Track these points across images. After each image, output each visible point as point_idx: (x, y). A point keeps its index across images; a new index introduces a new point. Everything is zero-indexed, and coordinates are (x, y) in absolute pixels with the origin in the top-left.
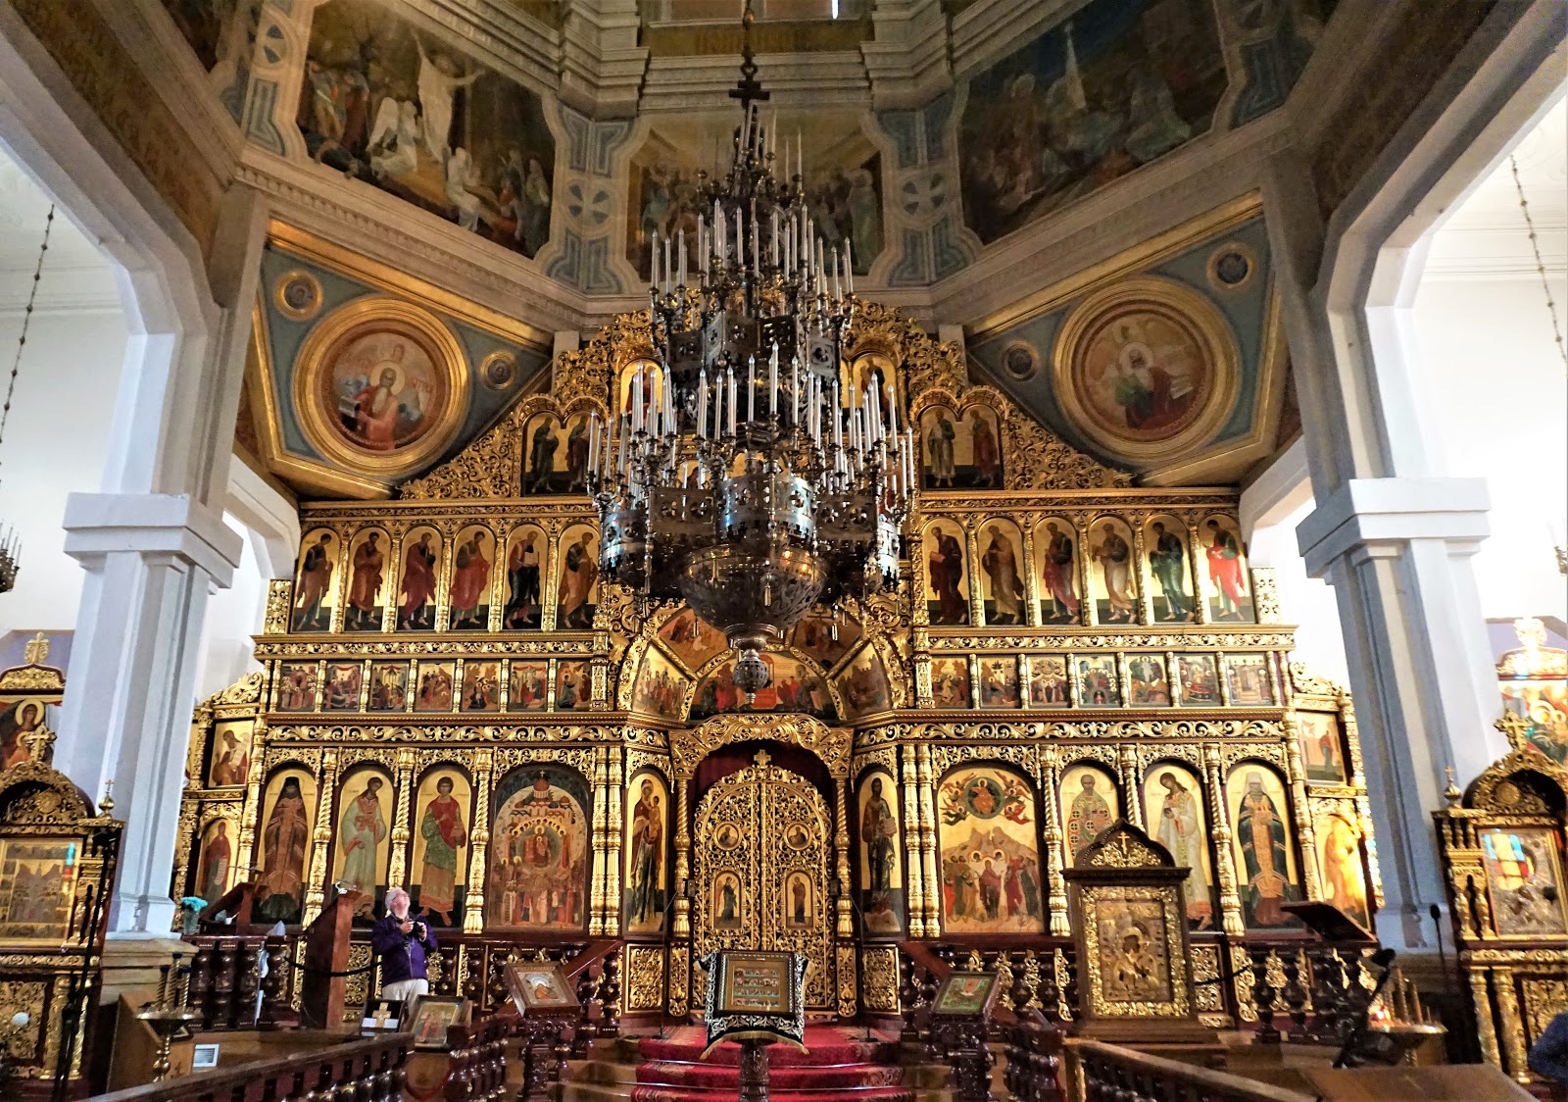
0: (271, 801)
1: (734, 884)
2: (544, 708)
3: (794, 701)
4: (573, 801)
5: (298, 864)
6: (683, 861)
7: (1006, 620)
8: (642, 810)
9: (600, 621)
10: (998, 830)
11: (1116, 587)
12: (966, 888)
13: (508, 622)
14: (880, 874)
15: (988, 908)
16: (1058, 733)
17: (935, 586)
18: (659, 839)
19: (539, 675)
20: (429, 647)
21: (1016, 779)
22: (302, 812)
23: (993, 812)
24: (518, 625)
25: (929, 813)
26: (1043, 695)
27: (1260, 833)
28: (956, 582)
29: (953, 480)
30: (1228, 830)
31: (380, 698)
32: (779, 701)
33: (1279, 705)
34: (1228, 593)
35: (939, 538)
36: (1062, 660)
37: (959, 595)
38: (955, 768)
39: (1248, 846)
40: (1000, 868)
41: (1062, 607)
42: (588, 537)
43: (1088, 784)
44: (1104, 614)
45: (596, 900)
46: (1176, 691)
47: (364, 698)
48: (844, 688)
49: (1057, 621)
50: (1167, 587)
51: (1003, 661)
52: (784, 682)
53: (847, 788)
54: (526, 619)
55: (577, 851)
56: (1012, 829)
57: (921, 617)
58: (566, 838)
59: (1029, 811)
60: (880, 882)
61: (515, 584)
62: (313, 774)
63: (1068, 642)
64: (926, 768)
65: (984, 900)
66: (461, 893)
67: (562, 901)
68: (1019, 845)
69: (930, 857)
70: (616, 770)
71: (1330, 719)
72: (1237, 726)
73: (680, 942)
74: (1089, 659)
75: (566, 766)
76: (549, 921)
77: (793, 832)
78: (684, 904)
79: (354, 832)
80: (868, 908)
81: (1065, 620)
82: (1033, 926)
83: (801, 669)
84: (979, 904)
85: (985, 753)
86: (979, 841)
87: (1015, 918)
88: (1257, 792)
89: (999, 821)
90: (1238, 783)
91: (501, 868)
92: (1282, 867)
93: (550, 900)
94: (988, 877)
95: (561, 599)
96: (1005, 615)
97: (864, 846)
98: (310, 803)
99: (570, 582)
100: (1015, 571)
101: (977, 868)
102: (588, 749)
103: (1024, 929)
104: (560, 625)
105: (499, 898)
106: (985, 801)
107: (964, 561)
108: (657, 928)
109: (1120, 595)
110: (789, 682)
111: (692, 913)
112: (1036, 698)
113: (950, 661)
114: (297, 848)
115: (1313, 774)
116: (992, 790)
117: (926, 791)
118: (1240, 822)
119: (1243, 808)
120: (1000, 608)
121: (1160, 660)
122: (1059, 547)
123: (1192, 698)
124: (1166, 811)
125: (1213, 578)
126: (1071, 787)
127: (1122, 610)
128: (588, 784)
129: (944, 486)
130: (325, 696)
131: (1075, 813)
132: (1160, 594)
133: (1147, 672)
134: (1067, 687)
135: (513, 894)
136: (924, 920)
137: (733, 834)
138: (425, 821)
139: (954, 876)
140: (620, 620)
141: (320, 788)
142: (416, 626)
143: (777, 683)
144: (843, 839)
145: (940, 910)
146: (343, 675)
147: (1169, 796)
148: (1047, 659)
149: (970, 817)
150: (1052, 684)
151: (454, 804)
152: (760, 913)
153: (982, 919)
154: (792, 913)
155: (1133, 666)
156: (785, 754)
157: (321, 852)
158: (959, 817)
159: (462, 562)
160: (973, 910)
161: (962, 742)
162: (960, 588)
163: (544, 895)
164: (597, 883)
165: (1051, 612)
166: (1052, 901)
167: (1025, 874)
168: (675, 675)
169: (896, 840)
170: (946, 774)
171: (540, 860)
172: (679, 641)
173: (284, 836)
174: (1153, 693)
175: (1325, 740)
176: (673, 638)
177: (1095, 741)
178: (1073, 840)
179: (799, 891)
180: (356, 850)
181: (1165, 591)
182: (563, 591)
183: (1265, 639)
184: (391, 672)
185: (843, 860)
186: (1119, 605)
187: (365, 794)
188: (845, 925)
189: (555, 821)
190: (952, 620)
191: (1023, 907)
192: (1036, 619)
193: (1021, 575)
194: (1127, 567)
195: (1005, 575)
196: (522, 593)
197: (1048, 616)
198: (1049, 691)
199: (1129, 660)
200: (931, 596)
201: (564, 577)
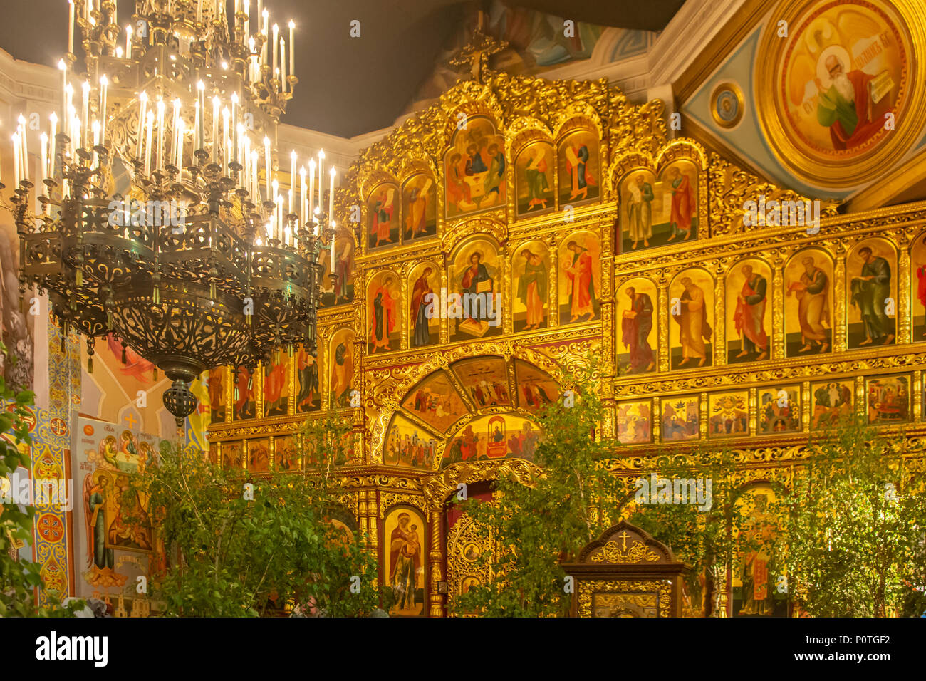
1: (476, 585)
7: (693, 363)
8: (399, 534)
11: (810, 319)
13: (299, 407)
17: (625, 341)
18: (417, 554)
20: (252, 430)
24: (306, 408)
26: (722, 427)
28: (646, 334)
29: (649, 240)
32: (509, 451)
35: (633, 297)
36: (745, 394)
37: (648, 346)
41: (750, 345)
42: (347, 337)
44: (793, 345)
49: (744, 359)
50: (867, 312)
51: (685, 401)
52: (513, 436)
54: (311, 405)
57: (606, 369)
61: (303, 380)
63: (752, 377)
70: (372, 506)
74: (773, 392)
75: (340, 505)
81: (752, 356)
83: (526, 426)
95: (332, 387)
96: (691, 359)
99: (338, 374)
100: (705, 316)
102: (353, 493)
104: (332, 405)
107: (654, 315)
109: (814, 327)
110: (517, 436)
111: (445, 604)
112: (715, 430)
113: (635, 405)
120: (687, 353)
122: (752, 288)
123: (882, 419)
125: (920, 296)
127: (813, 341)
128: (354, 516)
129: (641, 246)
133: (834, 396)
137: (476, 550)
140: (372, 398)
142: (244, 417)
143: (508, 437)
148: (728, 395)
150: (733, 416)
155: (821, 394)
162: (649, 340)
165: (739, 351)
172: (423, 410)
176: (417, 408)
181: (864, 317)
182: (334, 381)
186: (810, 336)
190: (640, 368)
192: (721, 360)
193: (710, 320)
194: (825, 298)
195: (694, 322)
196: (307, 387)
197: (733, 356)
198: (729, 423)
199: (815, 387)
200: (622, 349)
201: (334, 371)
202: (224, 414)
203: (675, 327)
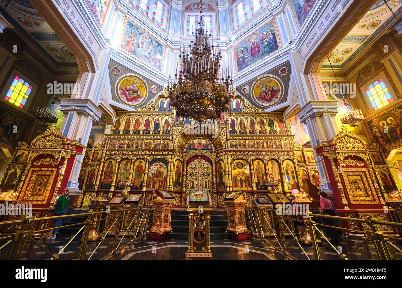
0: (106, 165)
1: (194, 181)
2: (160, 148)
3: (205, 147)
4: (164, 165)
5: (111, 178)
6: (185, 177)
7: (243, 134)
8: (177, 167)
9: (171, 133)
10: (243, 171)
11: (262, 128)
12: (237, 182)
13: (153, 133)
14: (221, 179)
15: (241, 186)
16: (253, 154)
17: (231, 127)
18: (180, 173)
19: (159, 142)
20: (139, 137)
21: (246, 162)
22: (112, 168)
23: (242, 168)
24: (155, 133)
25: (230, 168)
26: (250, 147)
27: (290, 172)
28: (234, 127)
29: (233, 110)
30: (284, 172)
31: (128, 145)
32: (202, 147)
33: (292, 149)
34: (282, 129)
35: (231, 119)
36: (253, 141)
37: (235, 129)
38: (234, 160)
39: (288, 175)
40: (243, 178)
41: (253, 131)
42: (168, 118)
43: (259, 163)
44: (260, 132)
45: (168, 184)
46: (274, 147)
47: (126, 146)
48: (214, 145)
49: (252, 134)
50: (271, 128)
53: (215, 164)
54: (157, 132)
55: (165, 175)
56: (245, 171)
57: (228, 133)
58: (163, 172)
59: (248, 168)
60: (221, 181)
61: (155, 126)
62: (115, 160)
63: (254, 138)
64: (229, 160)
65: (240, 184)
66: (142, 183)
67: (162, 184)
68: (246, 174)
69: (230, 177)
70: (173, 160)
71: (301, 152)
72: (286, 153)
73: (184, 193)
75: (163, 159)
76: (159, 188)
77: (205, 171)
78: (184, 185)
79: (122, 171)
80: (218, 186)
81: (254, 133)
82: (250, 189)
83: (206, 142)
84: (240, 185)
85: (240, 157)
86: (239, 173)
87: (246, 188)
88: (289, 165)
89: (243, 169)
90: (285, 163)
91: (150, 178)
92: (294, 179)
93: (159, 184)
94: (241, 180)
95: (163, 129)
97: (218, 175)
98: (114, 166)
99: (165, 126)
100: (244, 125)
101: (239, 178)
102: (168, 156)
103: (248, 190)
104: (163, 133)
105: (149, 183)
106: (240, 166)
107: (236, 124)
108: (179, 189)
111: (186, 187)
112: (249, 147)
114: (111, 175)
115: (298, 162)
116: (241, 163)
117: (229, 164)
118: (286, 170)
119: (286, 168)
120: (242, 131)
121: (271, 141)
122: (252, 122)
123: (277, 148)
124: (272, 168)
125: (279, 127)
126: (256, 163)
128: (167, 162)
130: (118, 146)
131: (256, 168)
132: (270, 130)
133: (269, 143)
134: (254, 146)
135: (152, 183)
136: (229, 188)
137: (194, 171)
138: (136, 169)
139: (235, 179)
140: (175, 133)
141: (116, 163)
142: (136, 133)
143: (202, 144)
144: (214, 173)
145: (232, 186)
146: (122, 142)
147: (273, 165)
148: (251, 141)
149: (238, 169)
151: (142, 166)
152: (199, 186)
153: (240, 188)
154: (205, 186)
155: (266, 142)
156: (204, 157)
157: (115, 176)
158: (236, 169)
159: (136, 122)
160: (239, 186)
161: (236, 155)
163: (158, 183)
164: (168, 181)
166: (253, 185)
167: (248, 179)
168: (184, 142)
169: (224, 173)
170: (233, 161)
171: (158, 176)
173: (108, 173)
174: (270, 147)
175: (300, 156)
176: (184, 136)
177: (259, 155)
178: (256, 173)
179: (206, 182)
180: (123, 175)
182: (164, 127)
183: (289, 138)
184: (131, 141)
185: (214, 177)
186: (263, 131)
187: (125, 164)
188: (215, 189)
189: (161, 169)
190: (234, 133)
191: (248, 186)
192: (248, 133)
193: (245, 126)
194: (264, 125)
195: (243, 126)
196: (156, 128)
197: (250, 133)
198: (251, 146)
199: (265, 141)
200: (230, 129)
201: (164, 125)
202: (129, 132)
203: (240, 126)
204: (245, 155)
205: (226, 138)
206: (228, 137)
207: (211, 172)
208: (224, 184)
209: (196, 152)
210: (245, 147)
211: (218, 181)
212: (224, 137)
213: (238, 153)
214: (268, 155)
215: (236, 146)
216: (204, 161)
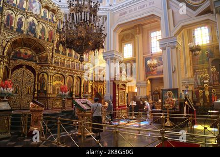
3: (30, 58)
12: (55, 91)
17: (56, 47)
21: (63, 77)
23: (59, 81)
26: (67, 66)
27: (85, 86)
32: (28, 58)
36: (69, 62)
38: (55, 74)
40: (59, 88)
41: (70, 54)
43: (70, 78)
44: (74, 56)
48: (39, 58)
53: (38, 75)
56: (61, 83)
57: (54, 51)
59: (63, 81)
60: (42, 89)
63: (70, 59)
64: (52, 74)
69: (51, 86)
77: (29, 80)
80: (39, 93)
81: (70, 56)
83: (32, 54)
85: (59, 73)
86: (57, 84)
97: (39, 84)
101: (57, 88)
106: (59, 79)
116: (59, 77)
117: (52, 77)
120: (63, 52)
123: (81, 69)
131: (68, 82)
136: (50, 95)
137: (18, 79)
139: (54, 88)
144: (37, 82)
145: (52, 94)
147: (77, 81)
149: (57, 81)
150: (68, 64)
152: (22, 92)
154: (27, 93)
156: (28, 67)
158: (55, 81)
160: (56, 94)
161: (57, 70)
162: (59, 48)
169: (46, 83)
174: (78, 68)
177: (71, 73)
178: (67, 85)
185: (36, 85)
188: (36, 95)
190: (58, 53)
197: (68, 55)
199: (76, 63)
203: (62, 48)
204: (63, 72)
205: (52, 55)
206: (54, 55)
207: (33, 81)
208: (45, 92)
209: (23, 62)
210: (64, 65)
211: (39, 89)
212: (51, 54)
213: (59, 69)
214: (76, 74)
215: (58, 63)
216: (28, 70)
